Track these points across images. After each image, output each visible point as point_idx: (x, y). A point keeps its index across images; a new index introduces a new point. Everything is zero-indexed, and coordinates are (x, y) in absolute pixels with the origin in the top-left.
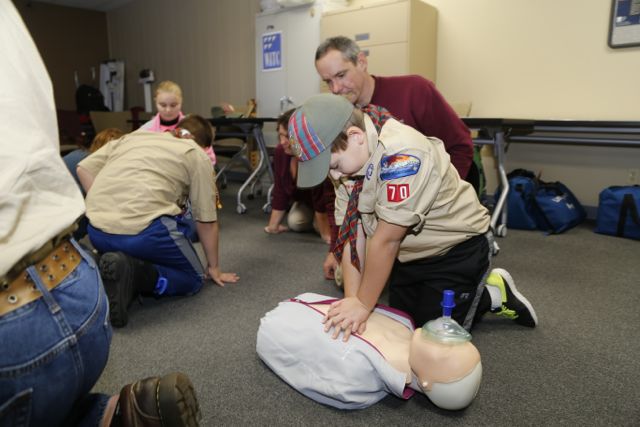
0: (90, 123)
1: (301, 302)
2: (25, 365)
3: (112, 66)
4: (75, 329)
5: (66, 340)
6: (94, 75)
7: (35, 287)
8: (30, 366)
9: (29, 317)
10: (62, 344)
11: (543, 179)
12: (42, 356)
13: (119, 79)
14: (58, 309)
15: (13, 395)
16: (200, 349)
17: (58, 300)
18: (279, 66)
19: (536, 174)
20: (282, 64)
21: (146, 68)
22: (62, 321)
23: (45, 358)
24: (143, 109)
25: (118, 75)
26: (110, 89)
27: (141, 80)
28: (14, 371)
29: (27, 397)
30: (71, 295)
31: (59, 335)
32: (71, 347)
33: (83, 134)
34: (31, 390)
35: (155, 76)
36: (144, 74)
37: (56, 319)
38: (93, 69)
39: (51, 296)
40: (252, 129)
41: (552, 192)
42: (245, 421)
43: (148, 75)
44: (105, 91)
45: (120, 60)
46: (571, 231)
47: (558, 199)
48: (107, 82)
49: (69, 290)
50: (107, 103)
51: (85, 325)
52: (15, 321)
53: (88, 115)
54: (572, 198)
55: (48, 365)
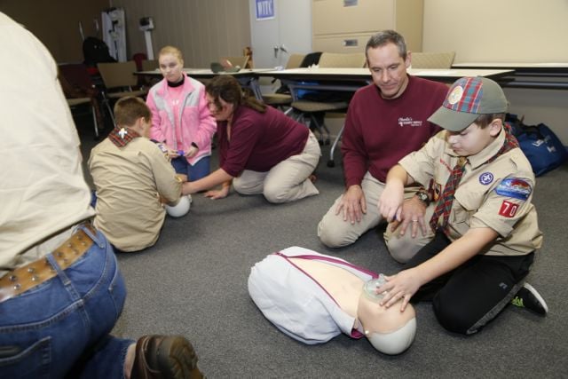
0: (99, 74)
1: (282, 255)
2: (44, 322)
3: (113, 15)
4: (82, 295)
5: (75, 303)
6: (98, 27)
7: (52, 269)
8: (49, 322)
9: (47, 290)
10: (73, 306)
11: (526, 123)
12: (56, 316)
13: (120, 27)
14: (69, 282)
15: (37, 340)
16: (214, 294)
17: (70, 276)
18: (272, 15)
19: (519, 118)
20: (275, 14)
21: (146, 16)
22: (72, 290)
23: (59, 317)
24: (145, 56)
25: (119, 24)
26: (113, 37)
27: (142, 28)
28: (37, 326)
29: (47, 341)
30: (80, 272)
31: (69, 300)
32: (80, 308)
33: (94, 86)
34: (49, 337)
35: (154, 23)
36: (144, 22)
37: (67, 289)
38: (96, 21)
39: (64, 274)
40: (249, 83)
41: (532, 136)
42: (252, 353)
43: (148, 23)
44: (108, 40)
45: (120, 8)
46: (550, 173)
47: (539, 143)
48: (110, 31)
49: (79, 269)
50: (112, 53)
51: (91, 291)
52: (38, 293)
53: (96, 67)
54: (554, 141)
55: (62, 321)
